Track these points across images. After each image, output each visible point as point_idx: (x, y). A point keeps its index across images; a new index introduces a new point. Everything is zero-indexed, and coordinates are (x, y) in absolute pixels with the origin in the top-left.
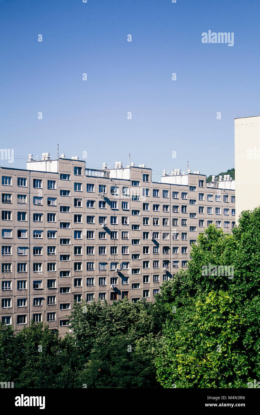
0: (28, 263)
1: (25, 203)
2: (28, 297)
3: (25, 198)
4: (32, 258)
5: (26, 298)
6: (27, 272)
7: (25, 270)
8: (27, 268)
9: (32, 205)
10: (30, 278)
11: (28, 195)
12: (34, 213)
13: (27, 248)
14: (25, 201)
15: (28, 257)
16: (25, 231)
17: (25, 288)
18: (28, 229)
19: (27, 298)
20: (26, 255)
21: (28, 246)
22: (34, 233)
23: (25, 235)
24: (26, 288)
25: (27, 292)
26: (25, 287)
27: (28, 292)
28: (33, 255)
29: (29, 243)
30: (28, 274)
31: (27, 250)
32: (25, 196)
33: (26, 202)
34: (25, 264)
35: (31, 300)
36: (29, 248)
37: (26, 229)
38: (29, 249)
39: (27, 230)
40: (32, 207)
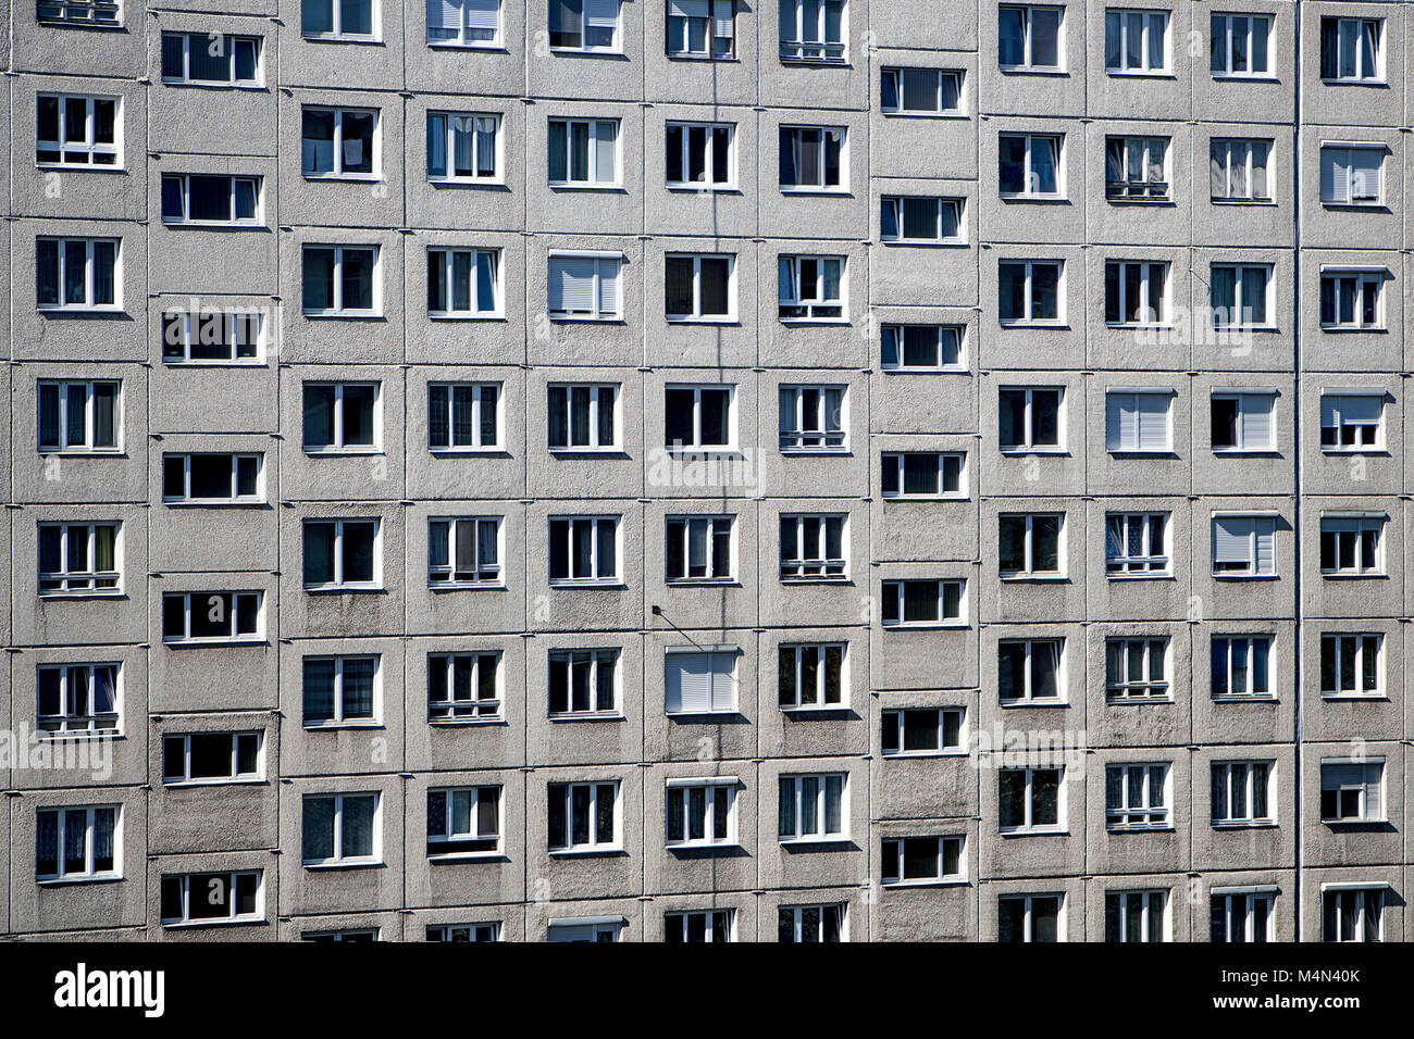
0: (1284, 631)
1: (1259, 201)
2: (1286, 880)
3: (1260, 163)
4: (1310, 597)
5: (1273, 887)
6: (1276, 702)
7: (1260, 684)
8: (1280, 668)
9: (1307, 210)
10: (1296, 741)
11: (1282, 135)
12: (1325, 272)
13: (1277, 523)
14: (1260, 181)
15: (1284, 590)
16: (1262, 401)
17: (1264, 814)
18: (1283, 383)
19: (1278, 892)
20: (1272, 574)
21: (1284, 509)
22: (1326, 415)
23: (1262, 432)
24: (1273, 815)
25: (1276, 843)
26: (1261, 808)
27: (1283, 845)
28: (1320, 577)
29: (1292, 491)
30: (1285, 713)
31: (1277, 542)
32: (1261, 147)
33: (1271, 192)
34: (1262, 643)
35: (1308, 901)
36: (1293, 526)
37: (1268, 383)
38: (1293, 533)
39: (1277, 394)
40: (1316, 223)
